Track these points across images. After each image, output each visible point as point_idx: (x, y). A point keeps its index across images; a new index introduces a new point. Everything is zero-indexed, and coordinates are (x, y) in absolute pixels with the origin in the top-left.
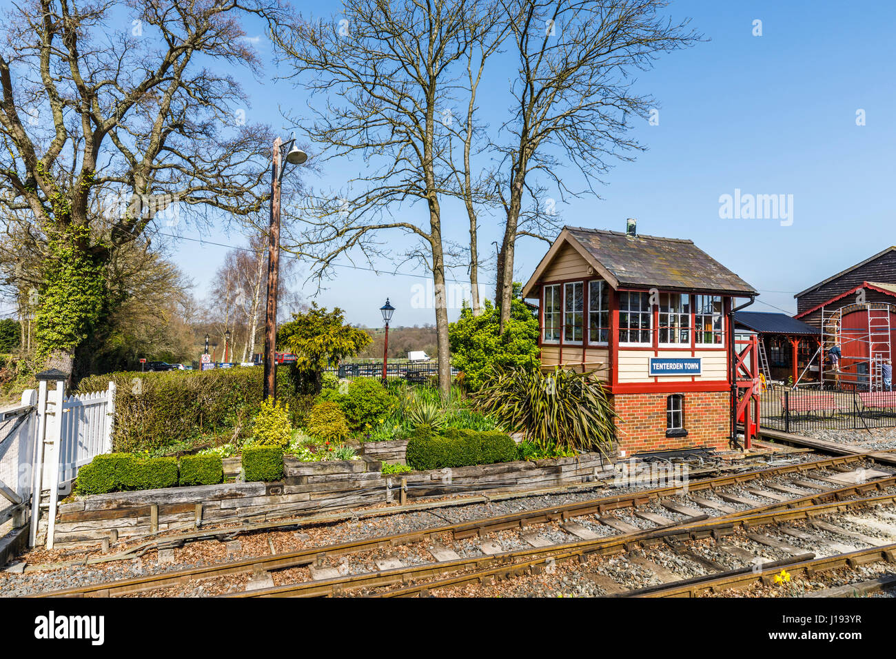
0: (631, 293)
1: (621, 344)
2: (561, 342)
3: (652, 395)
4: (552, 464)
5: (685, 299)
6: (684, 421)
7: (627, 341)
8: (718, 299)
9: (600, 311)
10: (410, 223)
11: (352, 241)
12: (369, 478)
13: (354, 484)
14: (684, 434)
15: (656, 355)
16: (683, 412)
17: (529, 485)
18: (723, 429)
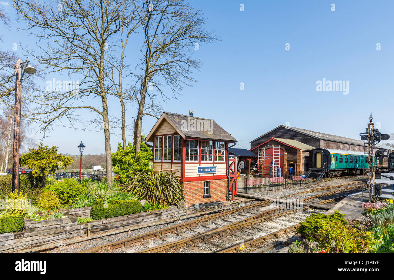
0: (191, 140)
1: (187, 161)
2: (162, 161)
3: (198, 182)
4: (158, 212)
5: (211, 143)
6: (210, 191)
7: (188, 160)
8: (223, 143)
9: (178, 148)
10: (93, 106)
11: (62, 114)
12: (71, 226)
13: (63, 229)
14: (210, 196)
15: (200, 165)
16: (210, 188)
17: (147, 222)
18: (224, 193)
